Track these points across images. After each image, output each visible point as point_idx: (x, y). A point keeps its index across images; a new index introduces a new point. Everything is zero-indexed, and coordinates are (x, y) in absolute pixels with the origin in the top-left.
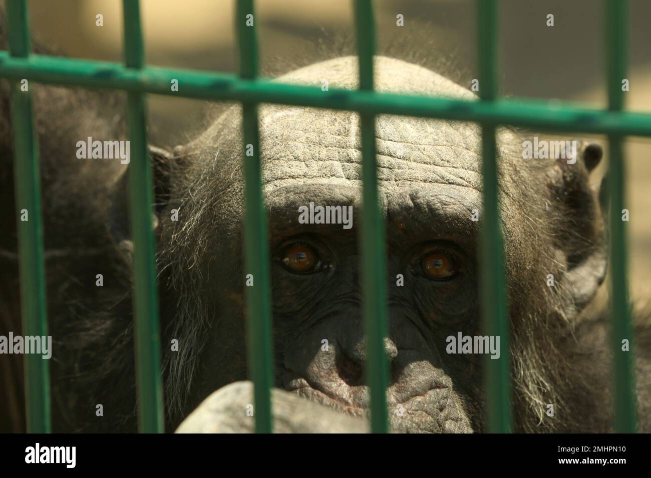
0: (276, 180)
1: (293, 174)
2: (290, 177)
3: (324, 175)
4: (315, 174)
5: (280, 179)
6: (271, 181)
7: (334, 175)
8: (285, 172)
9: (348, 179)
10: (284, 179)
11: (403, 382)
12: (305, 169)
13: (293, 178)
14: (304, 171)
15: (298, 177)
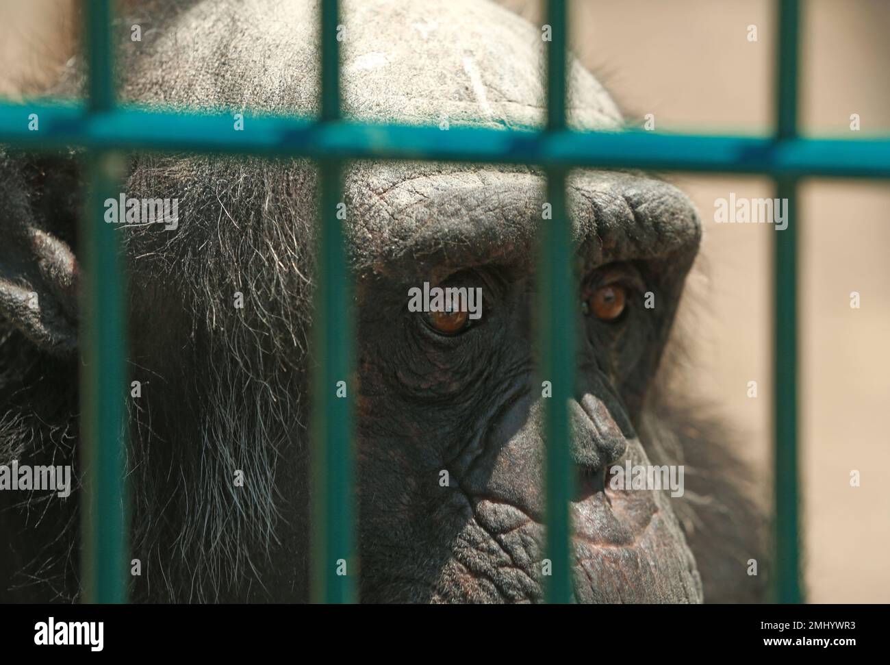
5: (408, 179)
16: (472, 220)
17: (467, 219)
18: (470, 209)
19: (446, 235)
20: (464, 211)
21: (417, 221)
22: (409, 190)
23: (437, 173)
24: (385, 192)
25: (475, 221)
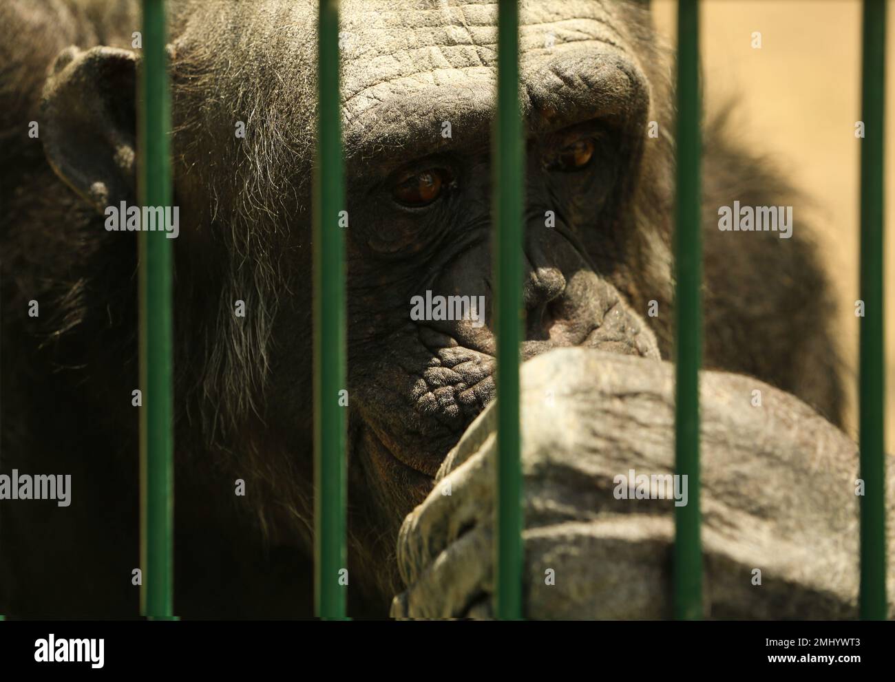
0: (365, 88)
1: (384, 75)
2: (381, 80)
3: (424, 69)
4: (411, 70)
5: (370, 86)
6: (360, 90)
7: (438, 67)
8: (374, 75)
9: (456, 68)
10: (376, 84)
11: (574, 318)
12: (397, 66)
13: (386, 80)
14: (398, 68)
15: (392, 79)
16: (408, 124)
17: (403, 123)
18: (407, 115)
19: (385, 139)
20: (402, 117)
21: (366, 127)
22: (368, 97)
23: (397, 77)
24: (348, 100)
25: (411, 126)
